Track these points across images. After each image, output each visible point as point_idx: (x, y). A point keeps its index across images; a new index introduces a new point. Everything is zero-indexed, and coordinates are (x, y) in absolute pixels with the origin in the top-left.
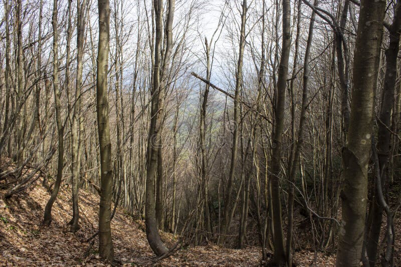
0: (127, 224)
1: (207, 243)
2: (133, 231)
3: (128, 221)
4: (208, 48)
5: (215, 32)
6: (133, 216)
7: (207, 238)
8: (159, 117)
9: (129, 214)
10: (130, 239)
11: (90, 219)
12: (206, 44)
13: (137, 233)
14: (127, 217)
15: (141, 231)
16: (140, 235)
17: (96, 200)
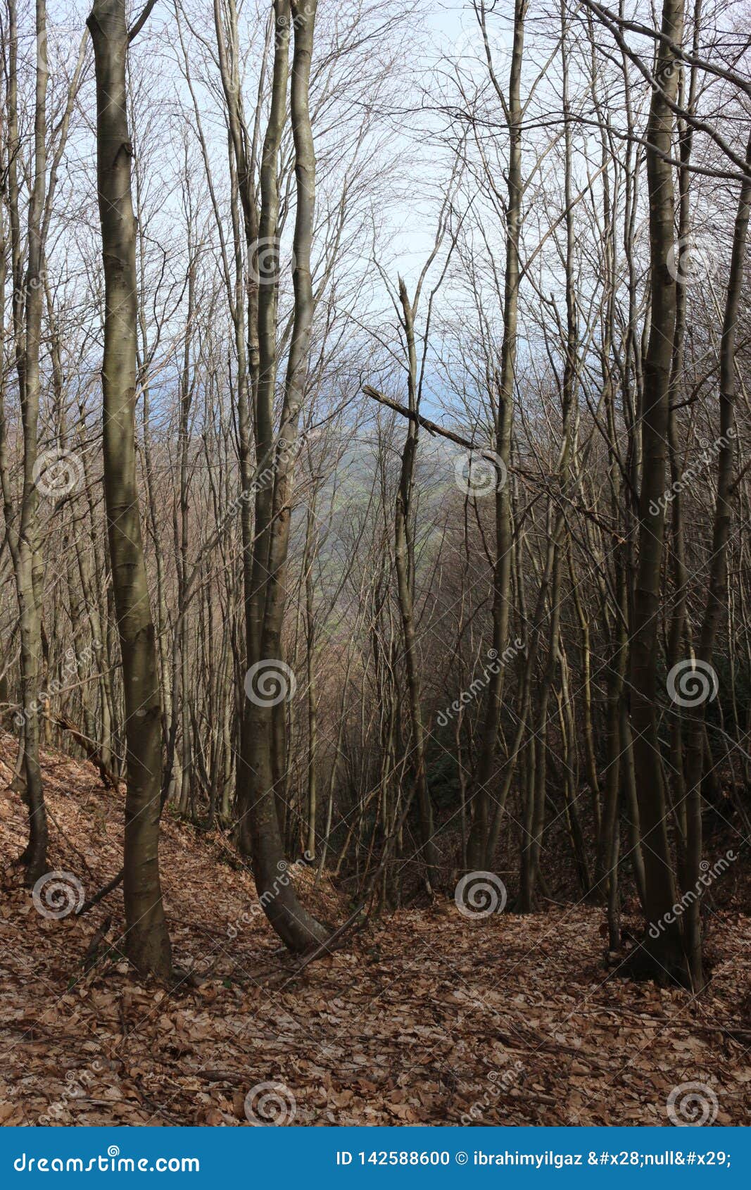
0: (180, 846)
1: (430, 897)
2: (203, 868)
3: (183, 839)
4: (410, 312)
5: (429, 262)
6: (194, 821)
7: (428, 884)
8: (279, 532)
9: (184, 817)
10: (195, 895)
11: (73, 840)
12: (403, 298)
13: (216, 876)
14: (179, 825)
15: (227, 869)
16: (225, 880)
17: (83, 777)
